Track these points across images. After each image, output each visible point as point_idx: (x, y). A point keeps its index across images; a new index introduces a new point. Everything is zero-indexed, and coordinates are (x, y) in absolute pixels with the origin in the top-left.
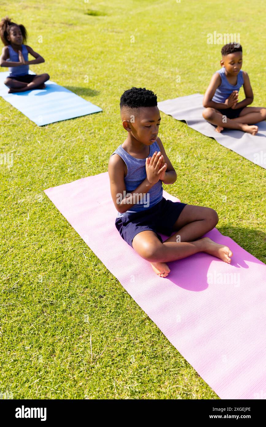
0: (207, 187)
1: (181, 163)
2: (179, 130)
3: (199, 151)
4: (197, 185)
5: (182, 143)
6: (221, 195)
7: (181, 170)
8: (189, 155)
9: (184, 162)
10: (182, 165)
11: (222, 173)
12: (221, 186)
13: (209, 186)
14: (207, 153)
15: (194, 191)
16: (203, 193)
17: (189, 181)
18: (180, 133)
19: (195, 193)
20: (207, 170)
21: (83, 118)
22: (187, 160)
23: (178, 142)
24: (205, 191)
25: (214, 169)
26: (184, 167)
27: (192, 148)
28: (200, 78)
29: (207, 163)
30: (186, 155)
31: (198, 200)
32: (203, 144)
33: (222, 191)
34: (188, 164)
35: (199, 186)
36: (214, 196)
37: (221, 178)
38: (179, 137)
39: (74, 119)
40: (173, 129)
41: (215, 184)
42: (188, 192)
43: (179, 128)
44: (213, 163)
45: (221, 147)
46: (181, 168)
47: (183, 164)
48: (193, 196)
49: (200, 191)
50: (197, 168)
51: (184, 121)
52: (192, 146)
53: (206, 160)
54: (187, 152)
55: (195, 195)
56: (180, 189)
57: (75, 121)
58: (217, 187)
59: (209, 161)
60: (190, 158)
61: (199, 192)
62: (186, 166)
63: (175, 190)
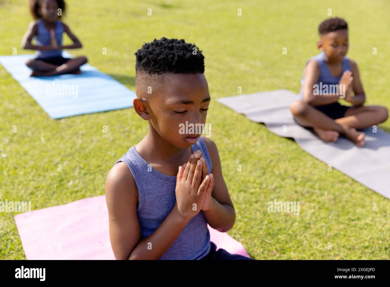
0: (294, 225)
1: (254, 182)
2: (254, 134)
3: (283, 166)
4: (277, 222)
5: (257, 152)
6: (319, 241)
7: (252, 194)
8: (267, 171)
9: (258, 181)
10: (255, 185)
11: (319, 202)
12: (318, 225)
13: (297, 224)
14: (295, 168)
15: (271, 231)
16: (286, 235)
17: (264, 212)
18: (255, 138)
19: (273, 234)
20: (295, 196)
21: (119, 112)
22: (263, 178)
23: (252, 150)
24: (290, 232)
25: (307, 195)
26: (258, 190)
27: (271, 161)
28: (287, 73)
29: (296, 185)
30: (262, 171)
31: (278, 249)
32: (290, 156)
33: (320, 234)
34: (264, 185)
35: (281, 222)
36: (305, 242)
37: (318, 211)
38: (253, 144)
39: (106, 112)
40: (246, 132)
41: (308, 221)
42: (261, 232)
43: (255, 131)
44: (304, 185)
45: (317, 162)
46: (253, 190)
47: (257, 184)
48: (270, 240)
49: (283, 231)
50: (279, 192)
51: (263, 124)
52: (272, 158)
53: (293, 181)
54: (265, 166)
55: (273, 238)
56: (248, 227)
57: (107, 115)
58: (312, 226)
59: (298, 182)
60: (268, 175)
61: (280, 233)
62: (260, 188)
63: (240, 228)
